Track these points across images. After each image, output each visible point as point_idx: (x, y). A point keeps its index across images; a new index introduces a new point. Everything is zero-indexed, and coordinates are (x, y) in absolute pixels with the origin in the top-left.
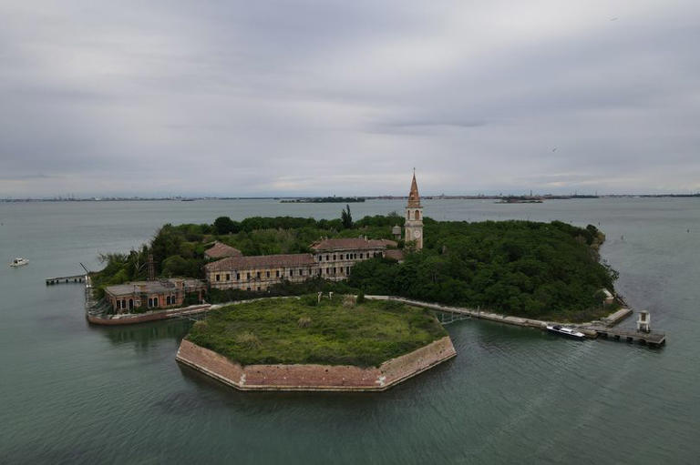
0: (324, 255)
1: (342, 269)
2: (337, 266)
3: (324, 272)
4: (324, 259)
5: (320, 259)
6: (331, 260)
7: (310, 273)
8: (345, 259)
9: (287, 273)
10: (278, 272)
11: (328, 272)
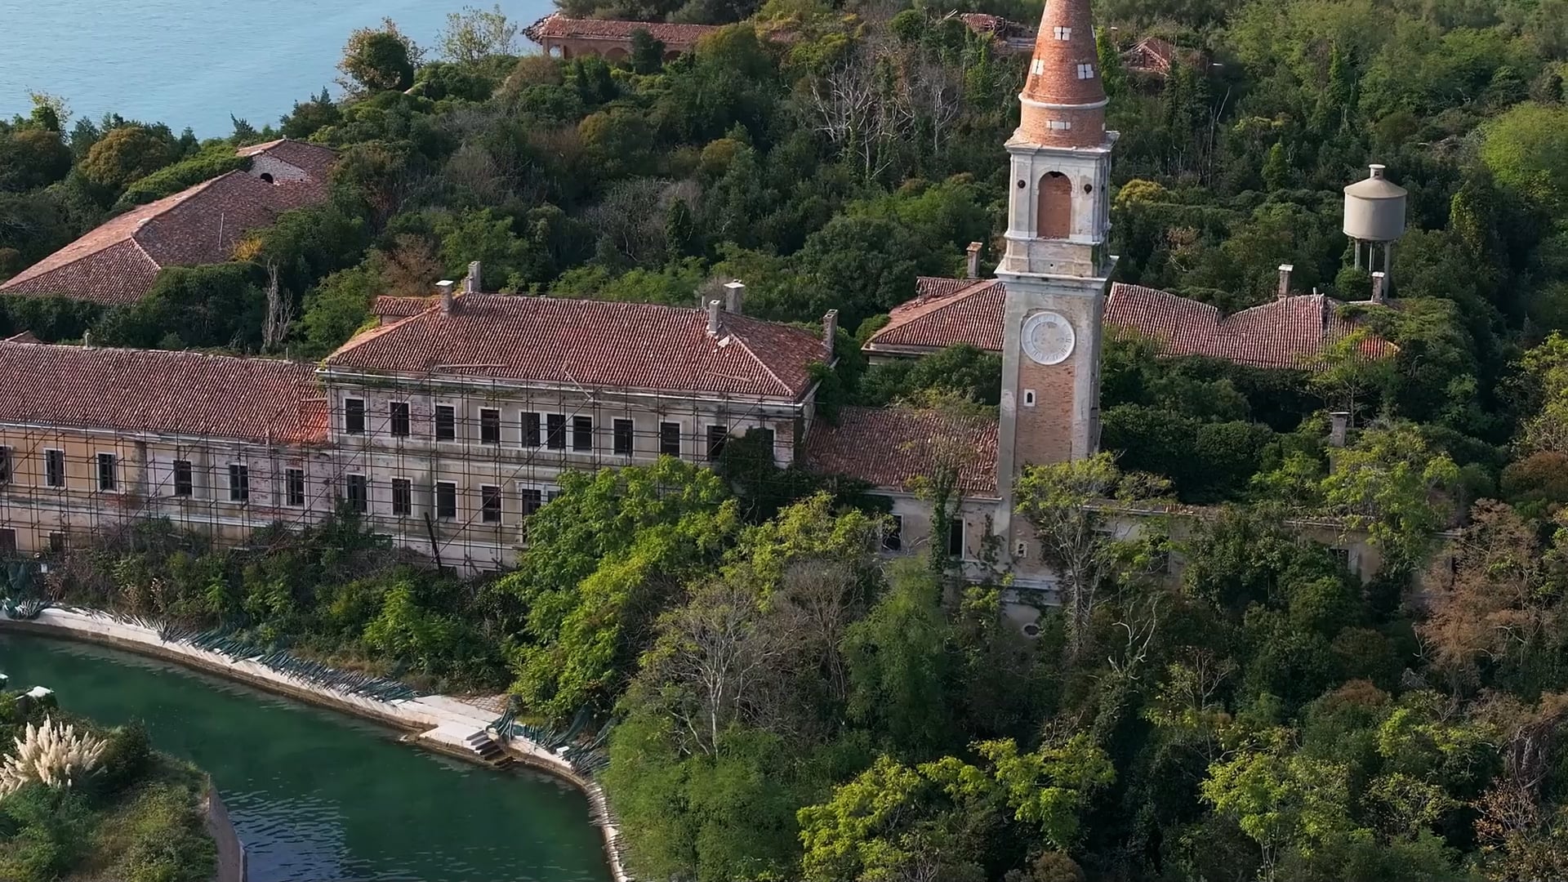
0: (378, 403)
1: (492, 503)
2: (455, 473)
3: (381, 503)
4: (378, 427)
5: (355, 423)
6: (421, 433)
7: (297, 498)
8: (512, 438)
9: (163, 477)
10: (107, 465)
11: (401, 502)
